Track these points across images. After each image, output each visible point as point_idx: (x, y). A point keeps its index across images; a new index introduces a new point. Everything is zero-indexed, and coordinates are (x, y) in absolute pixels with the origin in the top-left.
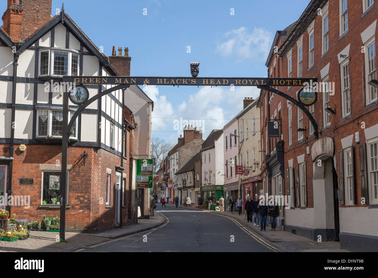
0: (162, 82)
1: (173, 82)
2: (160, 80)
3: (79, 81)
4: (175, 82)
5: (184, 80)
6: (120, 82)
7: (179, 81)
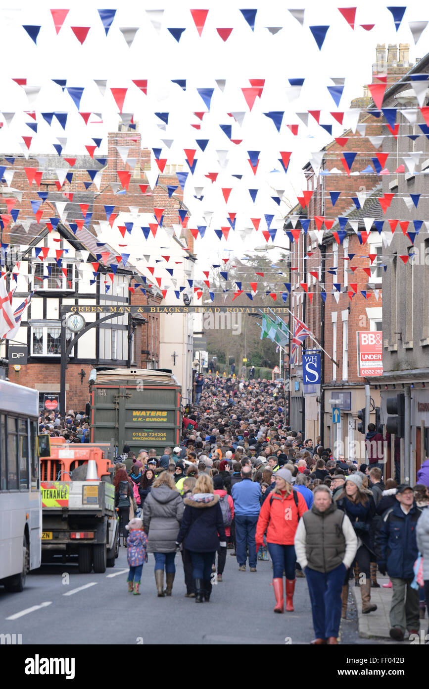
0: (155, 311)
1: (166, 310)
2: (153, 309)
3: (75, 310)
4: (168, 310)
5: (176, 308)
6: (115, 311)
7: (172, 310)
